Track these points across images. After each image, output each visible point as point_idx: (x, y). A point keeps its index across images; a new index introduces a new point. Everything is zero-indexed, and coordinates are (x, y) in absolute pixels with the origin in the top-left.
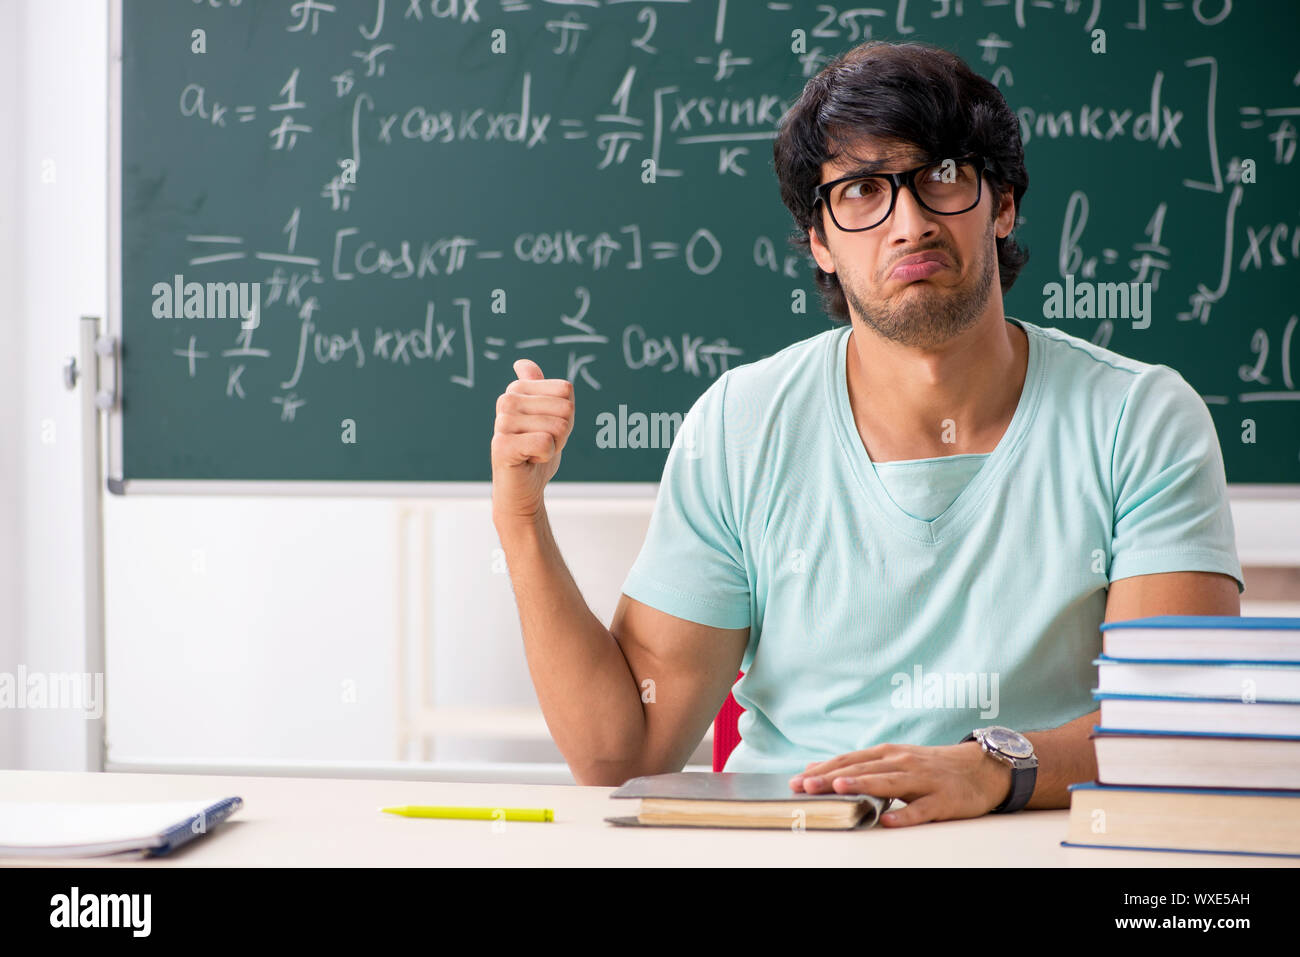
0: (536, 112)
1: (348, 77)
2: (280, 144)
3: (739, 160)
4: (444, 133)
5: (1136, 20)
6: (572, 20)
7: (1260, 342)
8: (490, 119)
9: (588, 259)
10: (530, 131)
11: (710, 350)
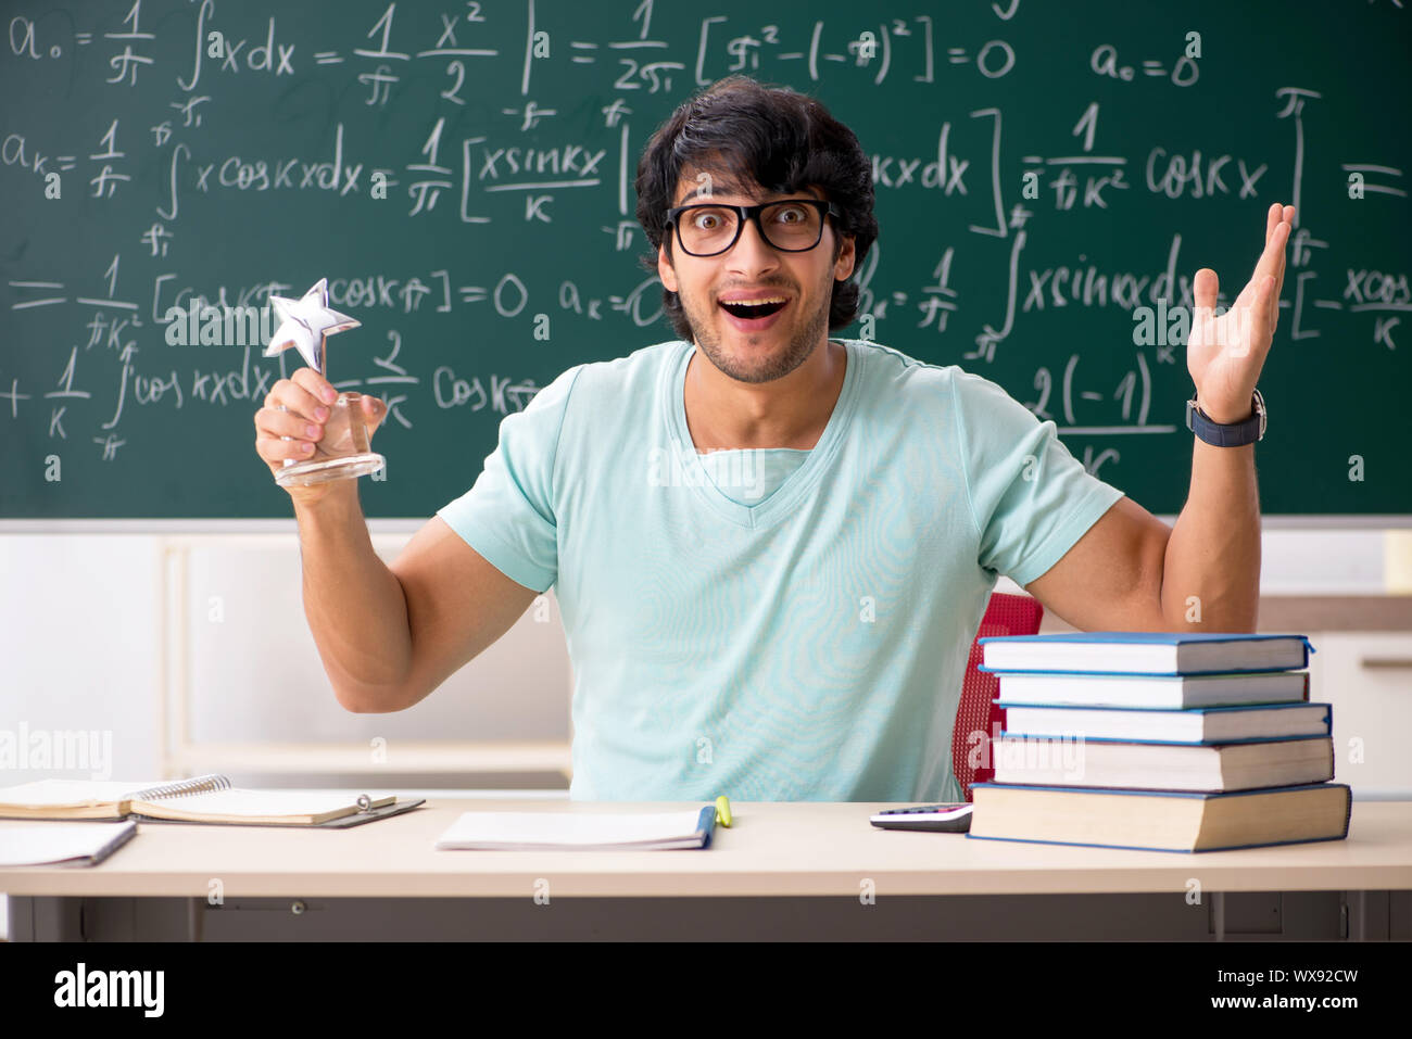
0: (349, 161)
1: (165, 127)
2: (100, 193)
3: (544, 207)
4: (261, 181)
5: (924, 73)
6: (383, 73)
7: (1043, 379)
8: (305, 168)
9: (400, 303)
10: (343, 180)
11: (518, 389)
